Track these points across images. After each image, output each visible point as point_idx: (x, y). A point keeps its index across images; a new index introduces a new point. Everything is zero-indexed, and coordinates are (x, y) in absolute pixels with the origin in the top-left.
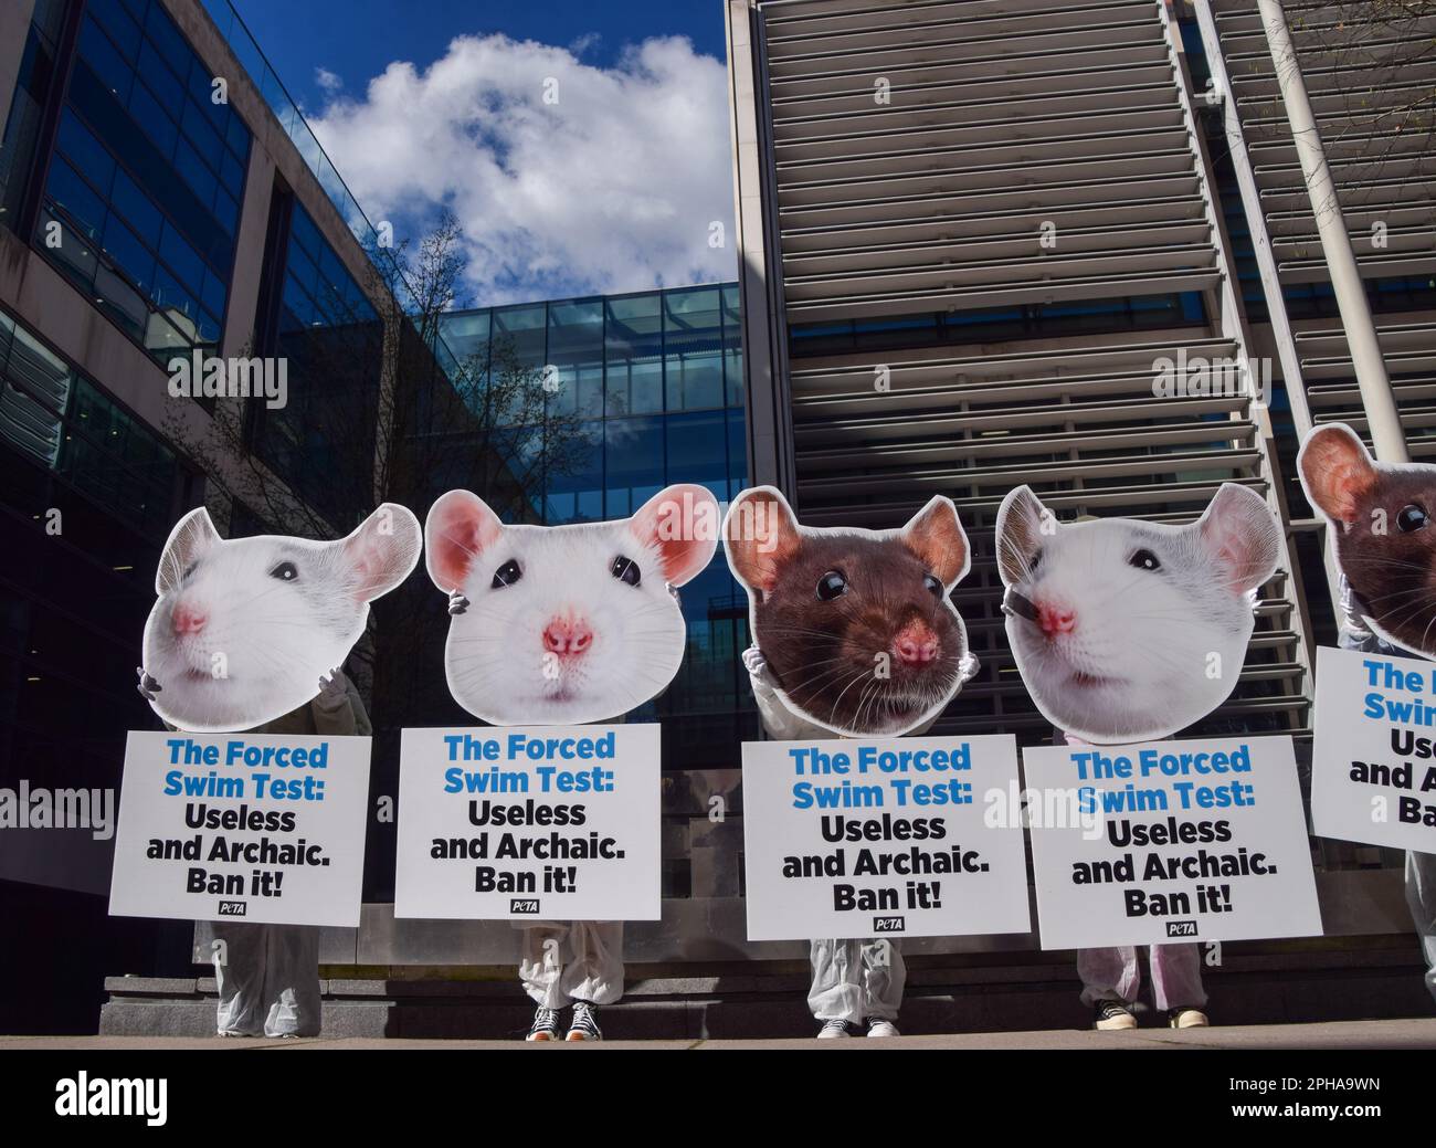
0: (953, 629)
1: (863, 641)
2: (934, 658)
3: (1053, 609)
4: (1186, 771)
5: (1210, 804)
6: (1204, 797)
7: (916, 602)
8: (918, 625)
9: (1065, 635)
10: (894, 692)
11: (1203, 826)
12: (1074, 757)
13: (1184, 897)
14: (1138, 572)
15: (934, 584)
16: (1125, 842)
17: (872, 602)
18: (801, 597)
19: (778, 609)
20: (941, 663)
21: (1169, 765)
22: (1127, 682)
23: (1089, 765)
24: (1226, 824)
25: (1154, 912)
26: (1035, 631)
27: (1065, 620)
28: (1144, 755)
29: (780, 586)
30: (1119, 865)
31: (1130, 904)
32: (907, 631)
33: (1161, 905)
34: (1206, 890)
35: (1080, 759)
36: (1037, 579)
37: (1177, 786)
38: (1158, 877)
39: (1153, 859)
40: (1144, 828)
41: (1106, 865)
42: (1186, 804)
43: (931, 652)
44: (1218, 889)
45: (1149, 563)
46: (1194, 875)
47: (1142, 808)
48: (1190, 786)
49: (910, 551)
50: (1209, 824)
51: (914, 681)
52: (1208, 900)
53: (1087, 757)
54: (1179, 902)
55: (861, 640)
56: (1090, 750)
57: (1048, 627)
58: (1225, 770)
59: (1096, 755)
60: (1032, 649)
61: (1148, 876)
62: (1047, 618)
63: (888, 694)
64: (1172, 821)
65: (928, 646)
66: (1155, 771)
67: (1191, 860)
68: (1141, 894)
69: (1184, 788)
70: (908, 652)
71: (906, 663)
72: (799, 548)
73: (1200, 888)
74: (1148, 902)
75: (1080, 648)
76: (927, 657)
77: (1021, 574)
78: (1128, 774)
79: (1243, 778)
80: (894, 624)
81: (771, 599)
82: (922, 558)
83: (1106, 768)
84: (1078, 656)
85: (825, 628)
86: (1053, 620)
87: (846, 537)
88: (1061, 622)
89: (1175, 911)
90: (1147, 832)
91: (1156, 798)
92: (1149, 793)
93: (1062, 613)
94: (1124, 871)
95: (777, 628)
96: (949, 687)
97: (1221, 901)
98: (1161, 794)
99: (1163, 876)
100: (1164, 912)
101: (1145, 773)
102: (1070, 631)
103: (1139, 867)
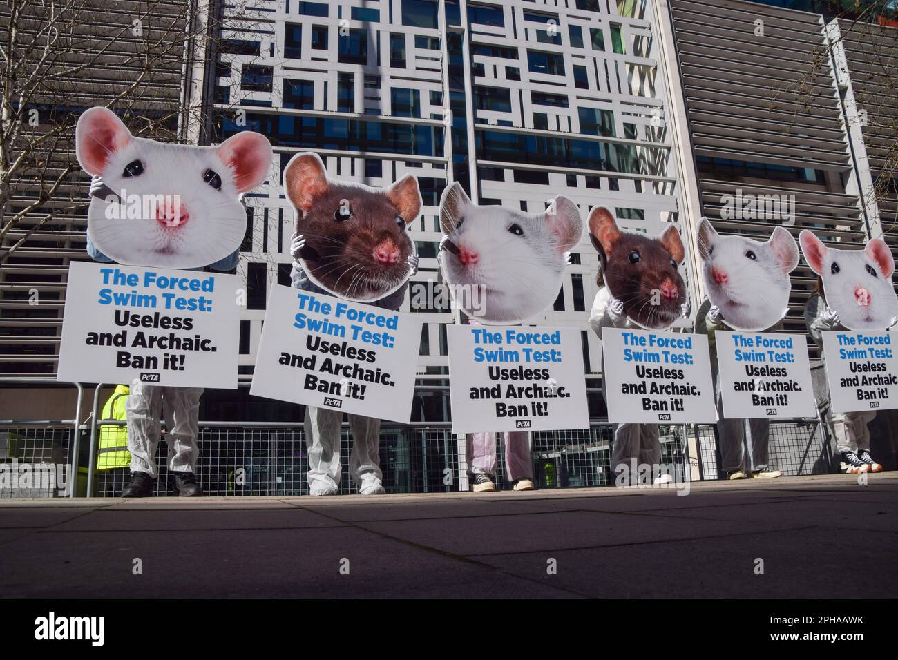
0: (408, 247)
1: (357, 247)
2: (396, 262)
3: (467, 251)
4: (529, 342)
5: (540, 360)
6: (537, 356)
7: (389, 230)
8: (389, 243)
9: (473, 265)
10: (372, 277)
11: (536, 371)
12: (473, 331)
13: (525, 408)
14: (512, 236)
15: (400, 221)
16: (497, 378)
17: (365, 226)
18: (325, 217)
19: (310, 222)
20: (400, 265)
21: (521, 339)
22: (502, 293)
23: (481, 336)
24: (547, 371)
25: (510, 415)
26: (456, 261)
27: (473, 257)
28: (509, 333)
29: (314, 210)
30: (493, 390)
31: (498, 410)
32: (383, 245)
33: (514, 411)
34: (536, 404)
35: (476, 332)
36: (460, 233)
37: (524, 350)
38: (513, 397)
39: (511, 387)
40: (507, 371)
41: (487, 389)
42: (528, 360)
43: (395, 258)
44: (542, 404)
45: (518, 232)
46: (531, 396)
47: (506, 360)
48: (531, 350)
49: (389, 201)
50: (539, 371)
51: (384, 273)
52: (537, 409)
53: (480, 331)
54: (523, 410)
55: (356, 246)
56: (481, 327)
57: (464, 260)
58: (548, 343)
59: (485, 331)
60: (455, 271)
61: (508, 396)
62: (463, 255)
63: (368, 278)
64: (521, 368)
65: (393, 255)
66: (514, 341)
67: (529, 389)
68: (504, 405)
69: (527, 351)
70: (382, 256)
71: (380, 262)
72: (327, 190)
73: (533, 403)
74: (507, 410)
75: (479, 273)
76: (392, 261)
77: (452, 229)
78: (500, 342)
79: (557, 348)
80: (376, 240)
81: (307, 217)
82: (396, 206)
83: (489, 338)
84: (478, 277)
85: (338, 237)
86: (467, 256)
87: (355, 188)
88: (471, 258)
89: (520, 415)
90: (508, 373)
91: (514, 355)
92: (510, 353)
93: (472, 253)
94: (496, 393)
95: (309, 233)
96: (403, 279)
97: (543, 410)
98: (516, 353)
99: (515, 397)
100: (515, 415)
101: (509, 342)
102: (475, 263)
103: (504, 391)
